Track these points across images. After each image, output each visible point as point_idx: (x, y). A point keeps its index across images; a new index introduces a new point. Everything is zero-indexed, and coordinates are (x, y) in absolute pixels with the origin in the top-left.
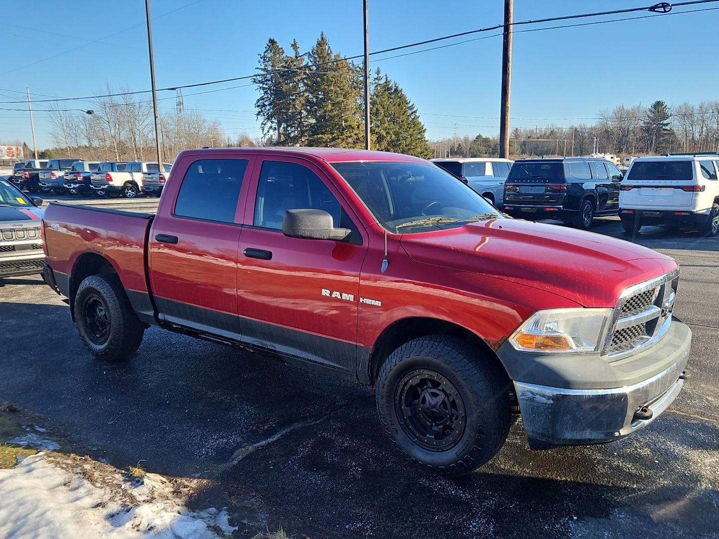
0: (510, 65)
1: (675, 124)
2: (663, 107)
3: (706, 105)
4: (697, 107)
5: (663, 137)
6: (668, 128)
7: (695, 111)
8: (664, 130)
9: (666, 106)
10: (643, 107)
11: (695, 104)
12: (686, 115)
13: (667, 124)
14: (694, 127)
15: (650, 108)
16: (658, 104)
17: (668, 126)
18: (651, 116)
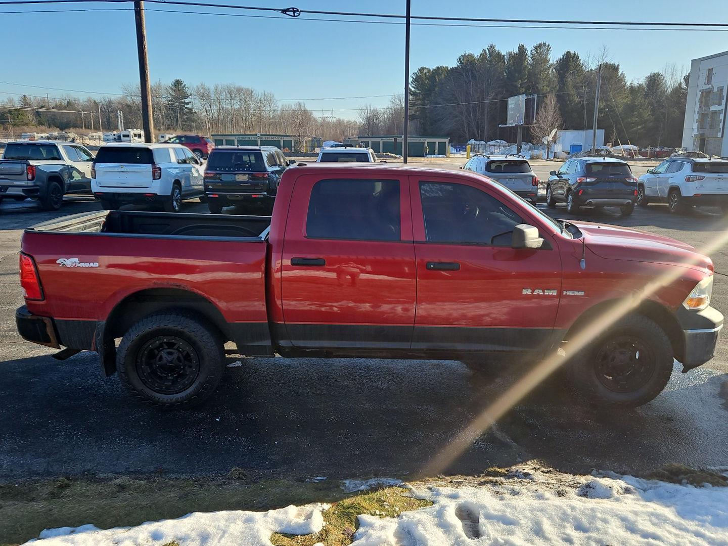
0: (146, 43)
1: (195, 104)
2: (183, 85)
3: (219, 88)
4: (212, 88)
5: (186, 115)
6: (189, 106)
7: (211, 92)
8: (186, 108)
9: (185, 85)
10: (165, 85)
11: (210, 85)
12: (204, 96)
13: (188, 103)
14: (212, 107)
15: (171, 86)
16: (178, 83)
17: (190, 105)
18: (173, 94)
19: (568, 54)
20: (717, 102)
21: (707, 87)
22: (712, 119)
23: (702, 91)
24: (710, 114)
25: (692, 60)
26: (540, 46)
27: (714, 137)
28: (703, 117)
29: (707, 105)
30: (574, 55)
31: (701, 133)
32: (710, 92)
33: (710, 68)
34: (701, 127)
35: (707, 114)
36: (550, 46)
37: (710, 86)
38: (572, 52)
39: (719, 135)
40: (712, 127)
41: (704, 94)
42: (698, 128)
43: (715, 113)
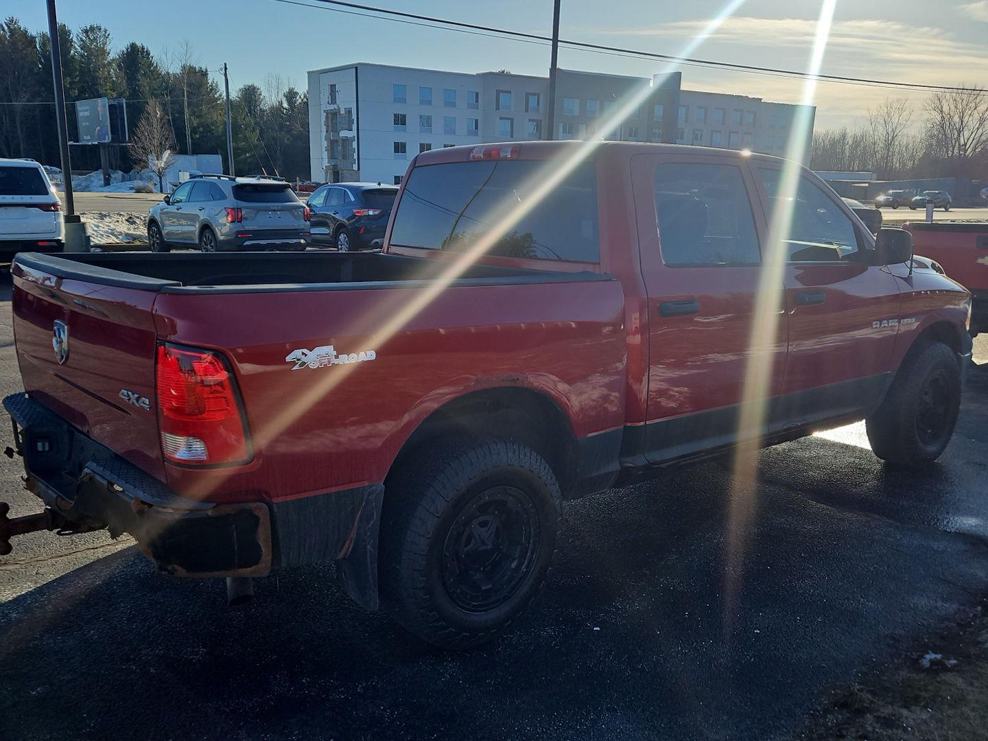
19: (133, 46)
20: (347, 126)
21: (332, 107)
22: (344, 146)
23: (327, 112)
24: (340, 141)
25: (308, 73)
26: (92, 29)
27: (349, 170)
28: (333, 144)
29: (336, 131)
30: (143, 49)
31: (333, 164)
32: (336, 114)
33: (332, 83)
34: (332, 157)
35: (337, 141)
36: (108, 33)
37: (336, 106)
38: (139, 44)
39: (355, 167)
40: (344, 157)
41: (330, 115)
42: (328, 158)
43: (346, 140)
